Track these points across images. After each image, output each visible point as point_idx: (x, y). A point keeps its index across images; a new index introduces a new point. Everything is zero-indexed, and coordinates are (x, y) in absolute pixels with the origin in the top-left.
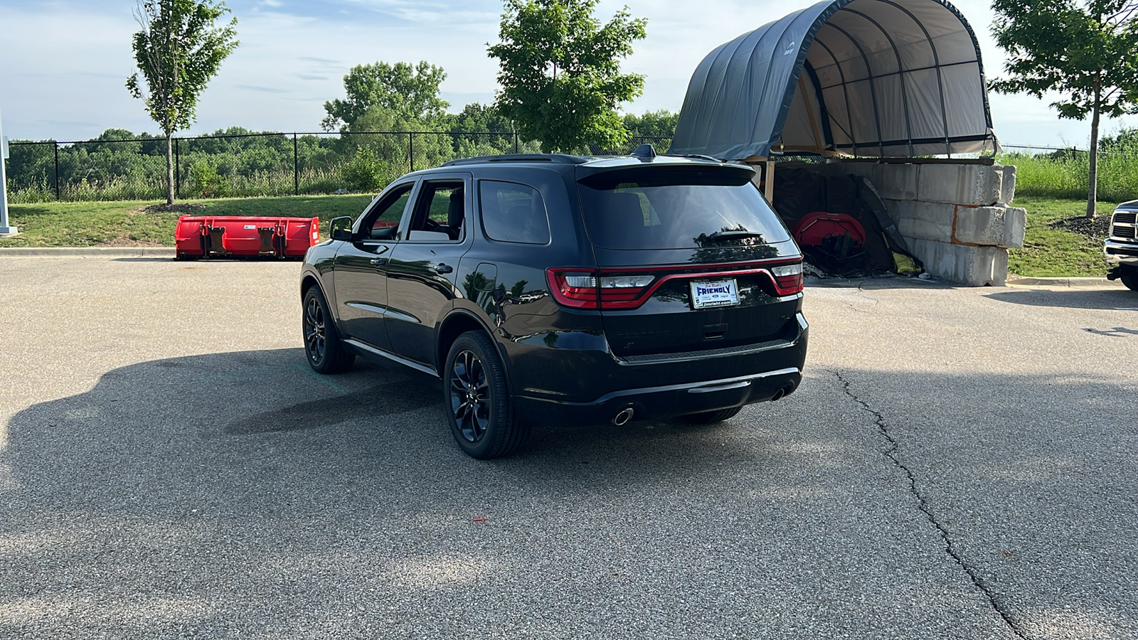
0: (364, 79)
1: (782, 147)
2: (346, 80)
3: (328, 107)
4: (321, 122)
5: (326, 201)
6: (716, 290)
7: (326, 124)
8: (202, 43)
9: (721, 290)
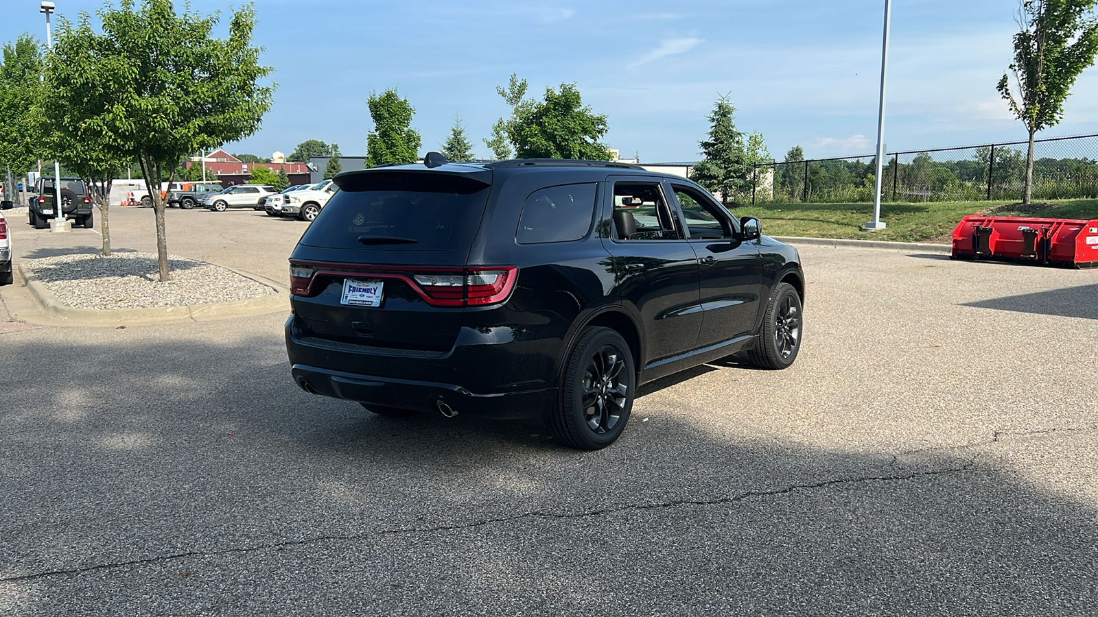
6: (364, 290)
9: (368, 291)
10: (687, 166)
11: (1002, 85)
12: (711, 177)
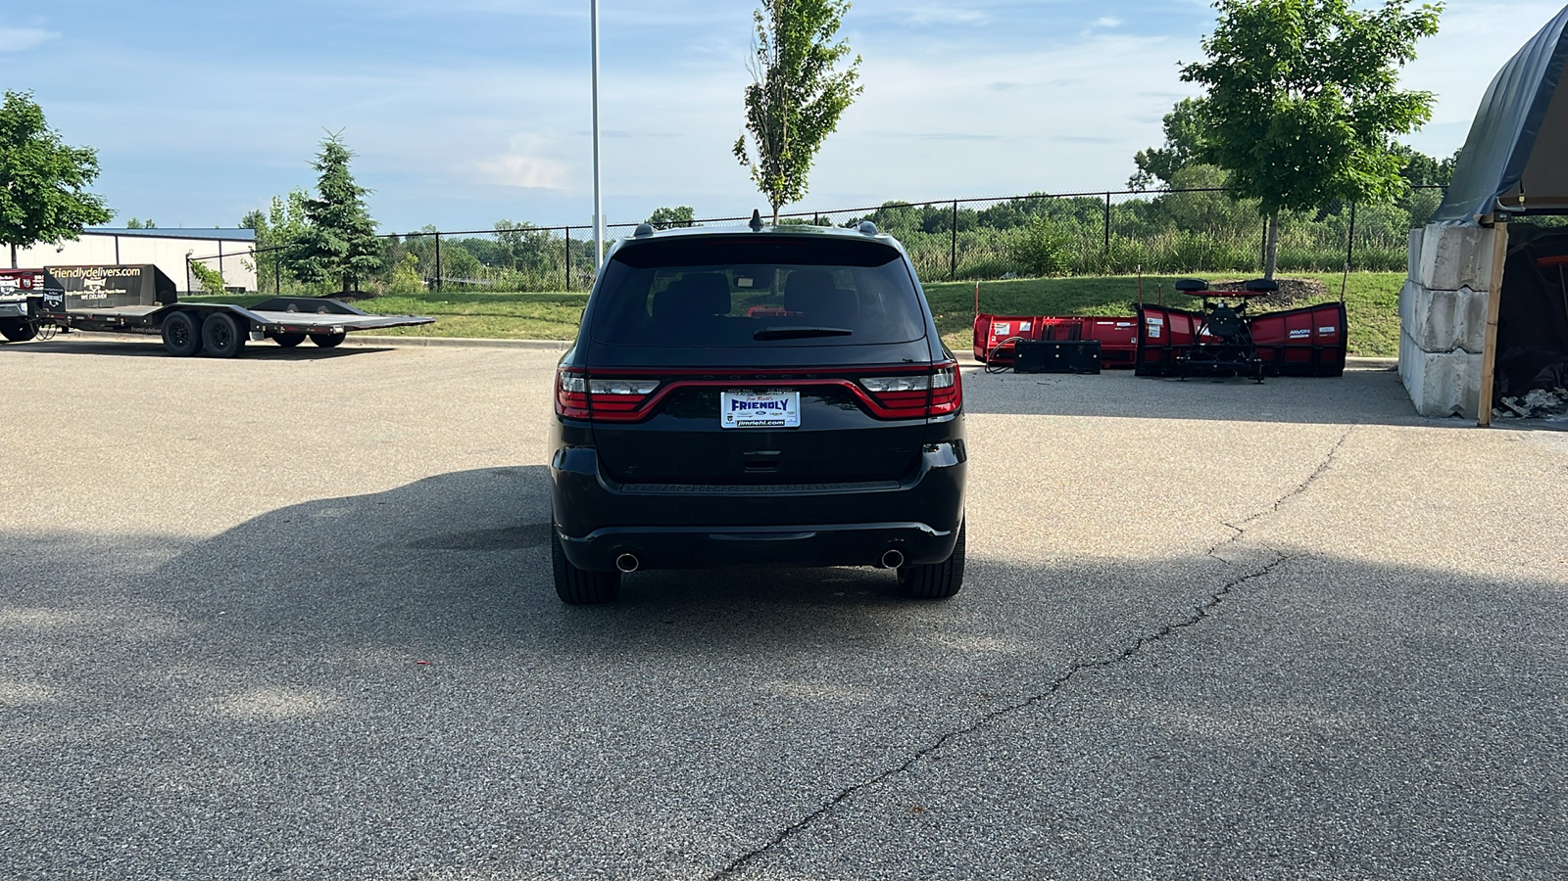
0: (1191, 117)
1: (1522, 199)
2: (1167, 120)
3: (1139, 160)
4: (1128, 181)
5: (954, 289)
6: (762, 405)
7: (1134, 182)
8: (819, 93)
9: (772, 405)
10: (116, 235)
11: (739, 149)
12: (329, 253)
